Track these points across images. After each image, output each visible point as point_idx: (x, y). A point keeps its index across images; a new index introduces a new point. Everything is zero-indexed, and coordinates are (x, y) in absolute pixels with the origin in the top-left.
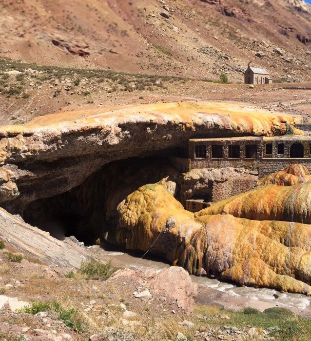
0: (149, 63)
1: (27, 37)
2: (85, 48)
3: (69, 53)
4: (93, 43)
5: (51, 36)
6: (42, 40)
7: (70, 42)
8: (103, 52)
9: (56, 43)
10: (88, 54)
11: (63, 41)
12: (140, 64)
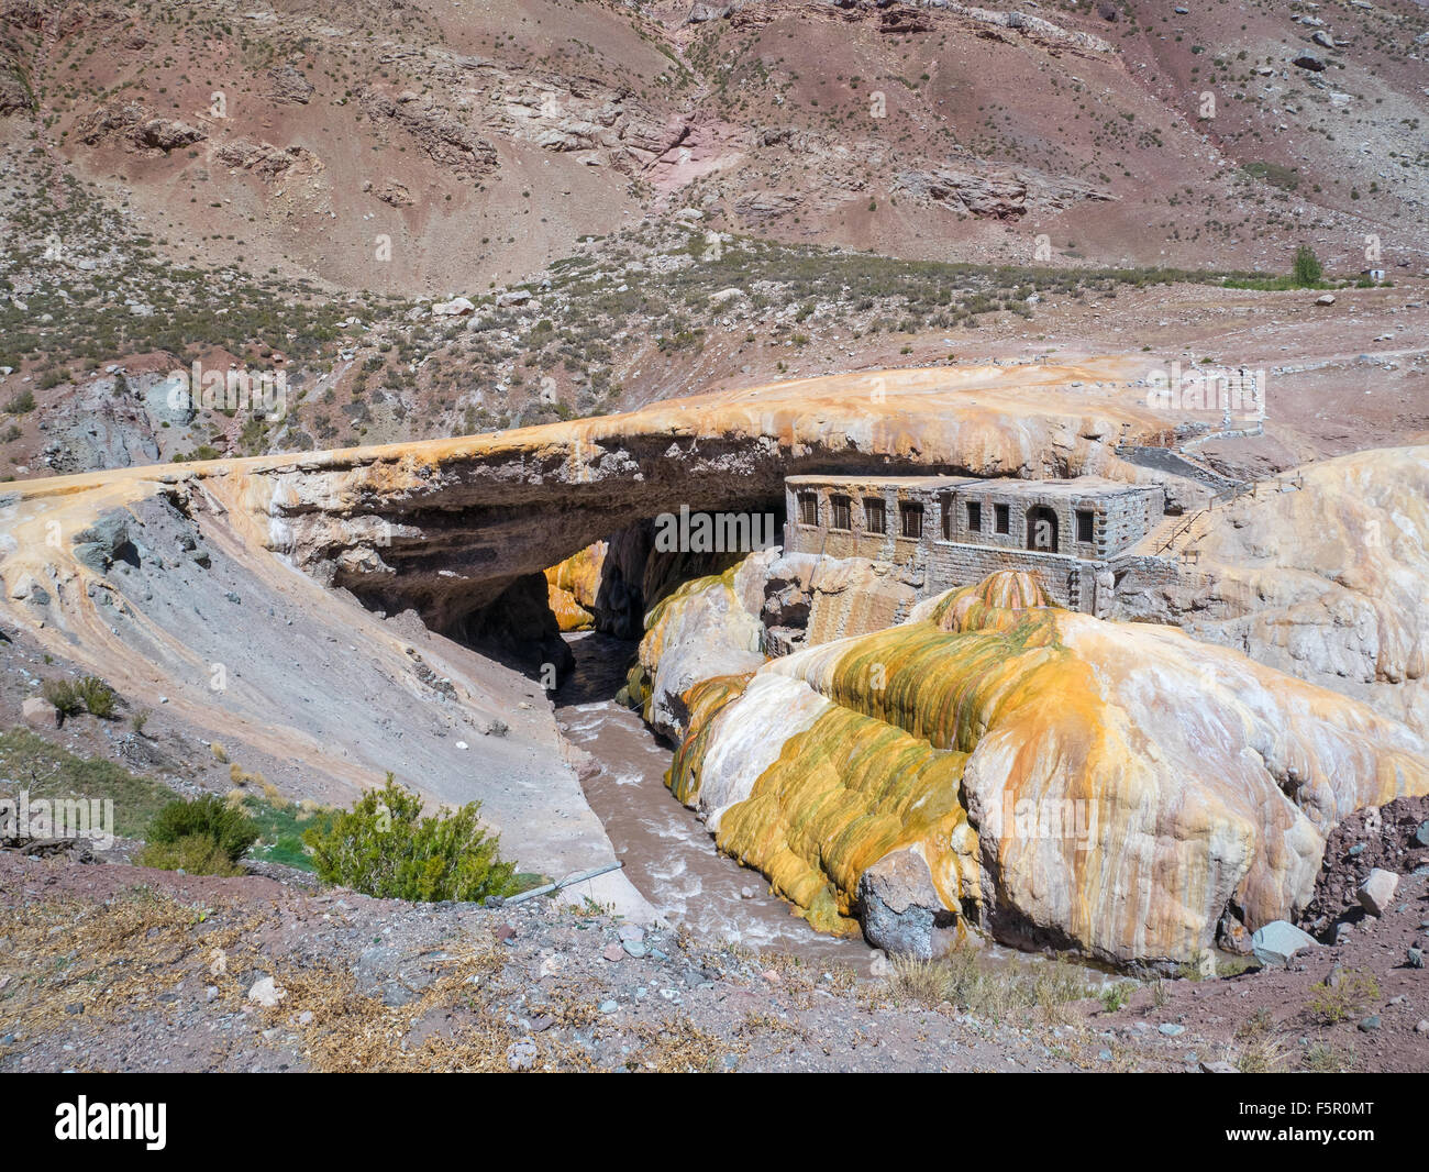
0: (1207, 218)
1: (870, 189)
2: (1013, 197)
3: (970, 214)
4: (1039, 182)
5: (930, 177)
6: (905, 192)
7: (977, 186)
8: (1066, 202)
9: (938, 194)
10: (1022, 211)
11: (957, 186)
12: (1172, 224)
